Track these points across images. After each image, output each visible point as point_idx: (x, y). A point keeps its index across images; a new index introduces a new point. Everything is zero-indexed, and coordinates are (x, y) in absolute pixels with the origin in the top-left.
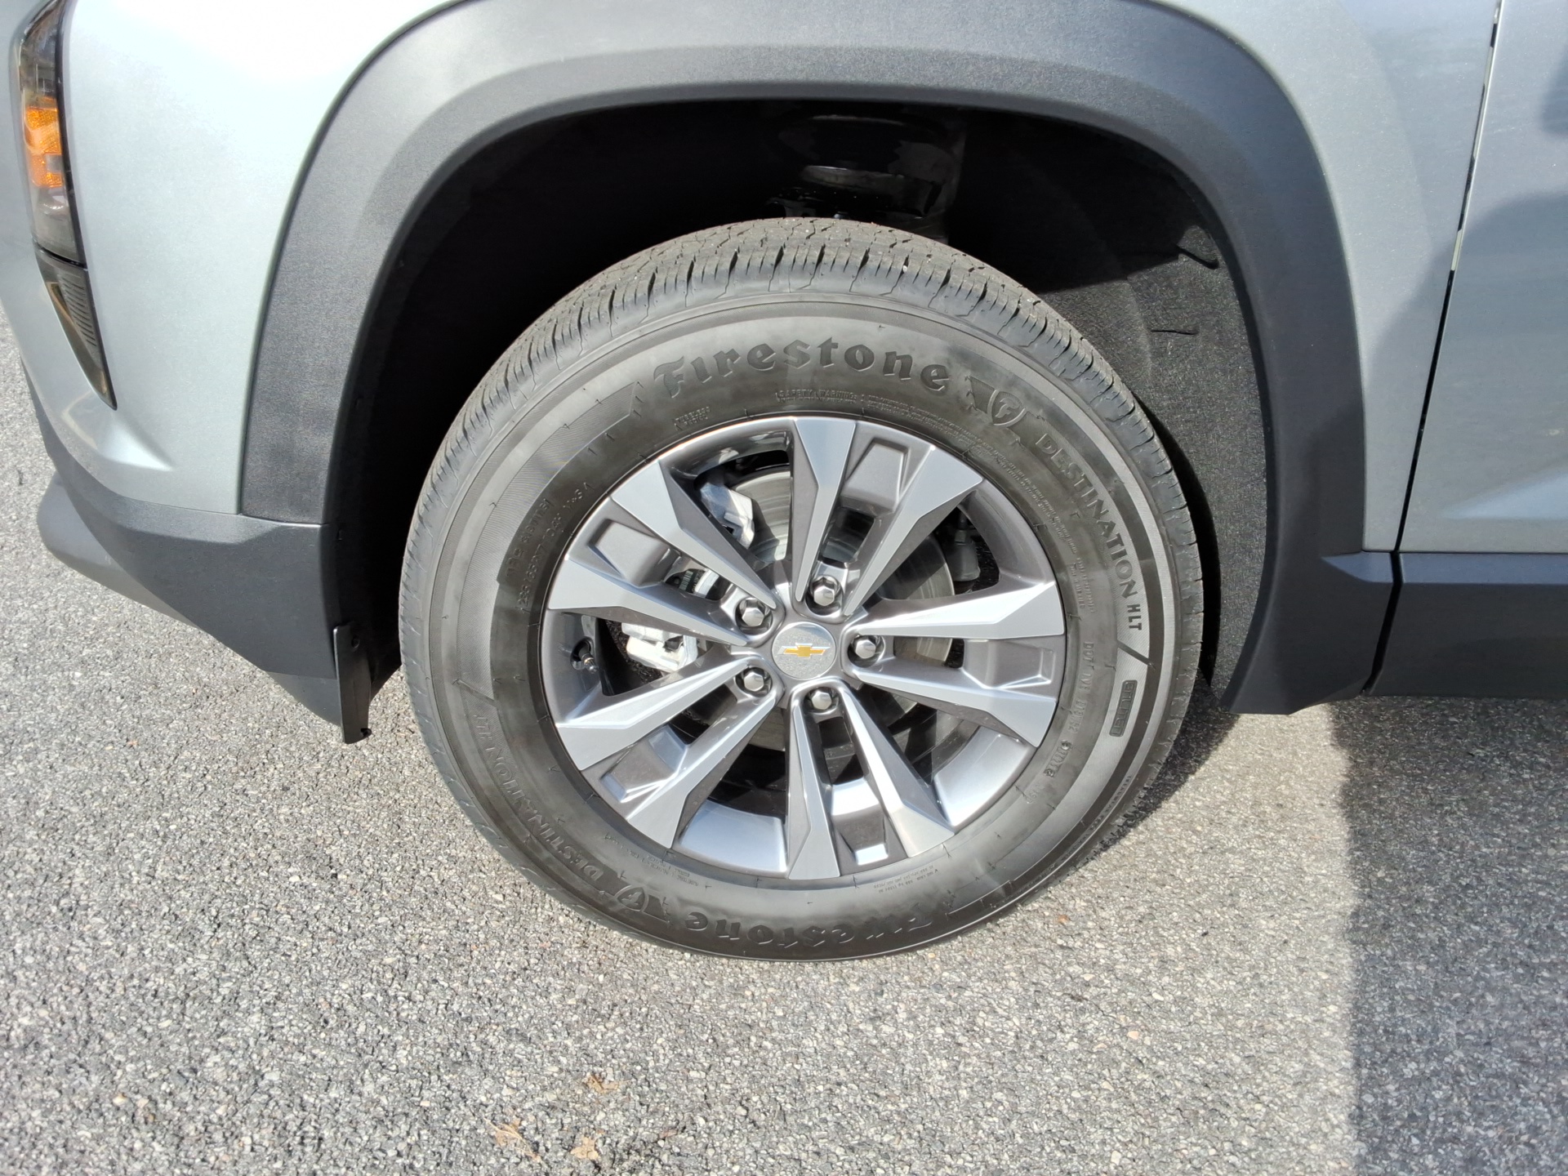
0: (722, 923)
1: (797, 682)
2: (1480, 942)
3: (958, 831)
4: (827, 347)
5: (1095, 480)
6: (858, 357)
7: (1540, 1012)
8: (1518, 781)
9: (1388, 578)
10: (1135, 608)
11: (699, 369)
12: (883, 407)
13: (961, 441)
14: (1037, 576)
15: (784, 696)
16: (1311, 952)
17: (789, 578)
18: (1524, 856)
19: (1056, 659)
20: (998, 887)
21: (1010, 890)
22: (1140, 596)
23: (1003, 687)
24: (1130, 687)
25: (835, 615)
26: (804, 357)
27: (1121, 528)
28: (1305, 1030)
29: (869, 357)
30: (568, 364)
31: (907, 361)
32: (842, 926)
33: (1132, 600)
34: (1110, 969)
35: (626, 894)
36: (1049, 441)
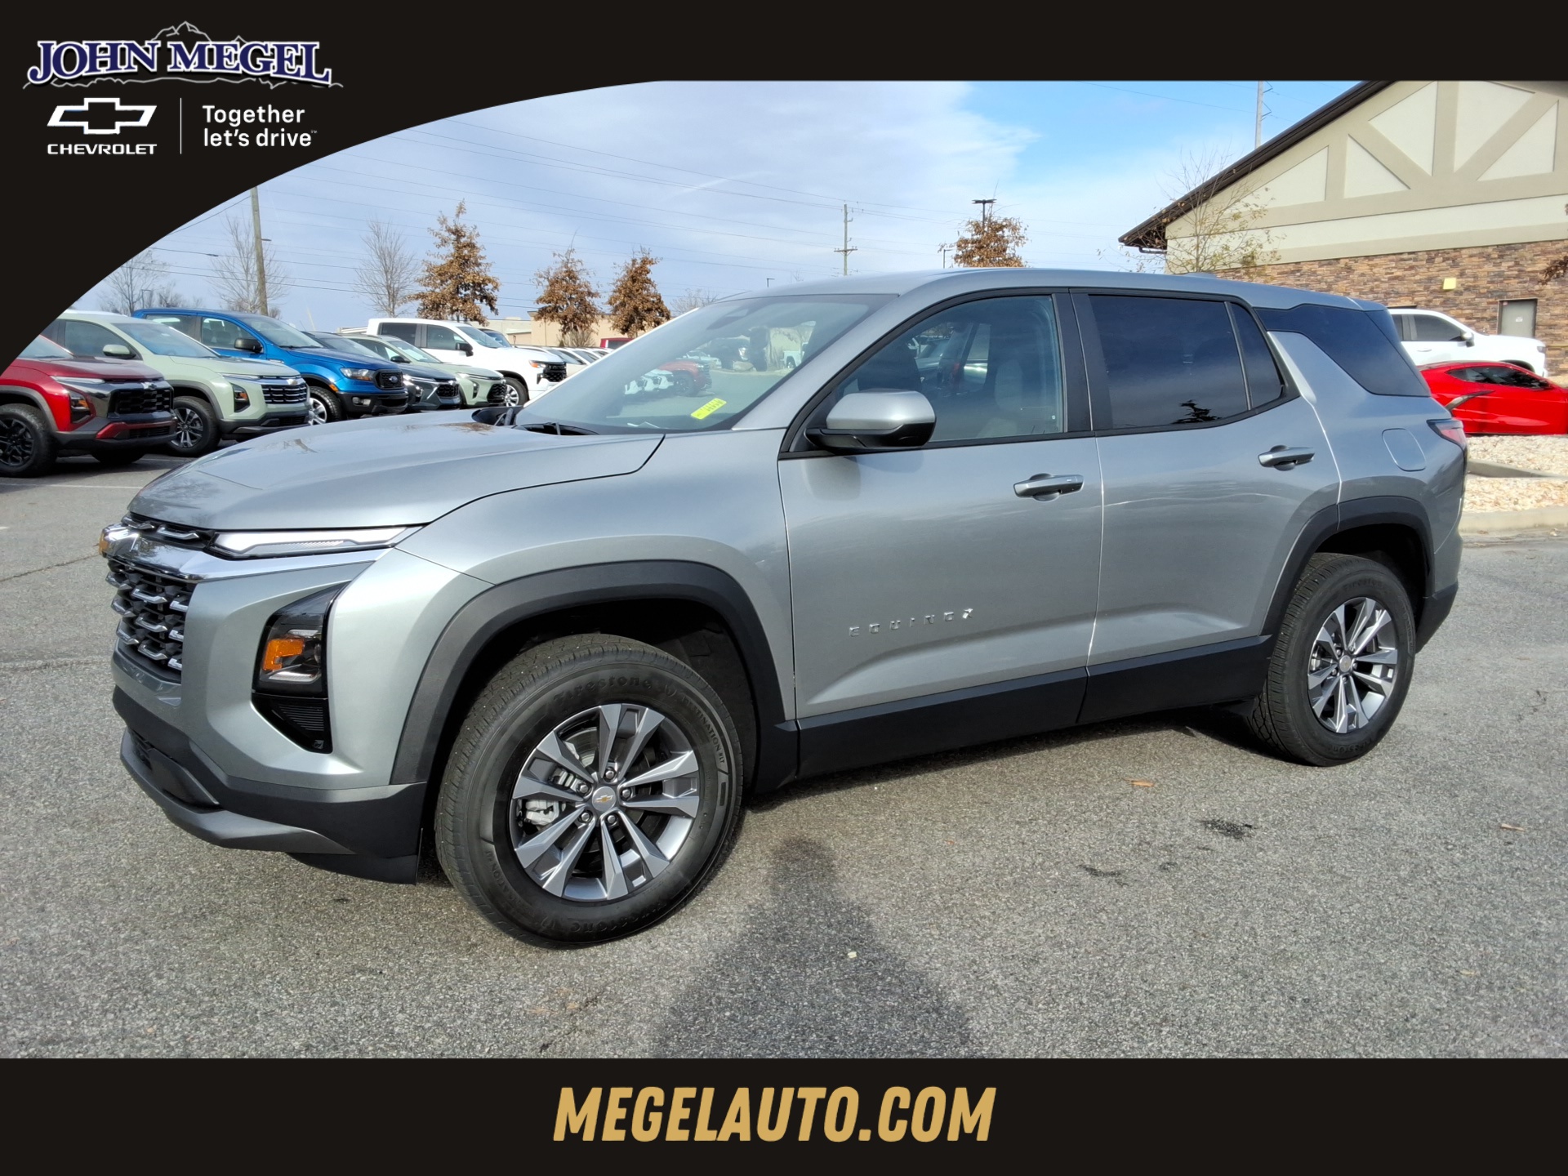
0: (586, 925)
1: (601, 813)
2: (857, 872)
3: (671, 861)
4: (612, 679)
5: (701, 709)
6: (622, 681)
7: (882, 885)
8: (858, 821)
9: (796, 729)
10: (721, 754)
11: (569, 694)
12: (631, 697)
13: (657, 704)
14: (686, 749)
15: (598, 821)
16: (800, 890)
17: (597, 770)
18: (866, 843)
19: (696, 782)
20: (689, 881)
21: (693, 882)
22: (722, 750)
23: (680, 796)
24: (724, 785)
25: (615, 781)
26: (604, 684)
27: (712, 725)
28: (806, 910)
29: (625, 680)
30: (521, 701)
31: (637, 679)
32: (633, 914)
33: (720, 751)
34: (732, 912)
35: (545, 922)
36: (686, 699)
